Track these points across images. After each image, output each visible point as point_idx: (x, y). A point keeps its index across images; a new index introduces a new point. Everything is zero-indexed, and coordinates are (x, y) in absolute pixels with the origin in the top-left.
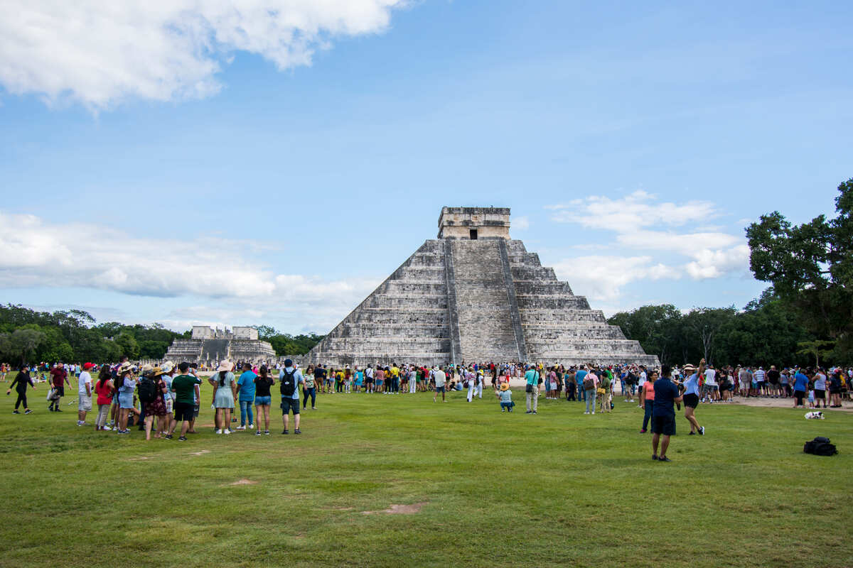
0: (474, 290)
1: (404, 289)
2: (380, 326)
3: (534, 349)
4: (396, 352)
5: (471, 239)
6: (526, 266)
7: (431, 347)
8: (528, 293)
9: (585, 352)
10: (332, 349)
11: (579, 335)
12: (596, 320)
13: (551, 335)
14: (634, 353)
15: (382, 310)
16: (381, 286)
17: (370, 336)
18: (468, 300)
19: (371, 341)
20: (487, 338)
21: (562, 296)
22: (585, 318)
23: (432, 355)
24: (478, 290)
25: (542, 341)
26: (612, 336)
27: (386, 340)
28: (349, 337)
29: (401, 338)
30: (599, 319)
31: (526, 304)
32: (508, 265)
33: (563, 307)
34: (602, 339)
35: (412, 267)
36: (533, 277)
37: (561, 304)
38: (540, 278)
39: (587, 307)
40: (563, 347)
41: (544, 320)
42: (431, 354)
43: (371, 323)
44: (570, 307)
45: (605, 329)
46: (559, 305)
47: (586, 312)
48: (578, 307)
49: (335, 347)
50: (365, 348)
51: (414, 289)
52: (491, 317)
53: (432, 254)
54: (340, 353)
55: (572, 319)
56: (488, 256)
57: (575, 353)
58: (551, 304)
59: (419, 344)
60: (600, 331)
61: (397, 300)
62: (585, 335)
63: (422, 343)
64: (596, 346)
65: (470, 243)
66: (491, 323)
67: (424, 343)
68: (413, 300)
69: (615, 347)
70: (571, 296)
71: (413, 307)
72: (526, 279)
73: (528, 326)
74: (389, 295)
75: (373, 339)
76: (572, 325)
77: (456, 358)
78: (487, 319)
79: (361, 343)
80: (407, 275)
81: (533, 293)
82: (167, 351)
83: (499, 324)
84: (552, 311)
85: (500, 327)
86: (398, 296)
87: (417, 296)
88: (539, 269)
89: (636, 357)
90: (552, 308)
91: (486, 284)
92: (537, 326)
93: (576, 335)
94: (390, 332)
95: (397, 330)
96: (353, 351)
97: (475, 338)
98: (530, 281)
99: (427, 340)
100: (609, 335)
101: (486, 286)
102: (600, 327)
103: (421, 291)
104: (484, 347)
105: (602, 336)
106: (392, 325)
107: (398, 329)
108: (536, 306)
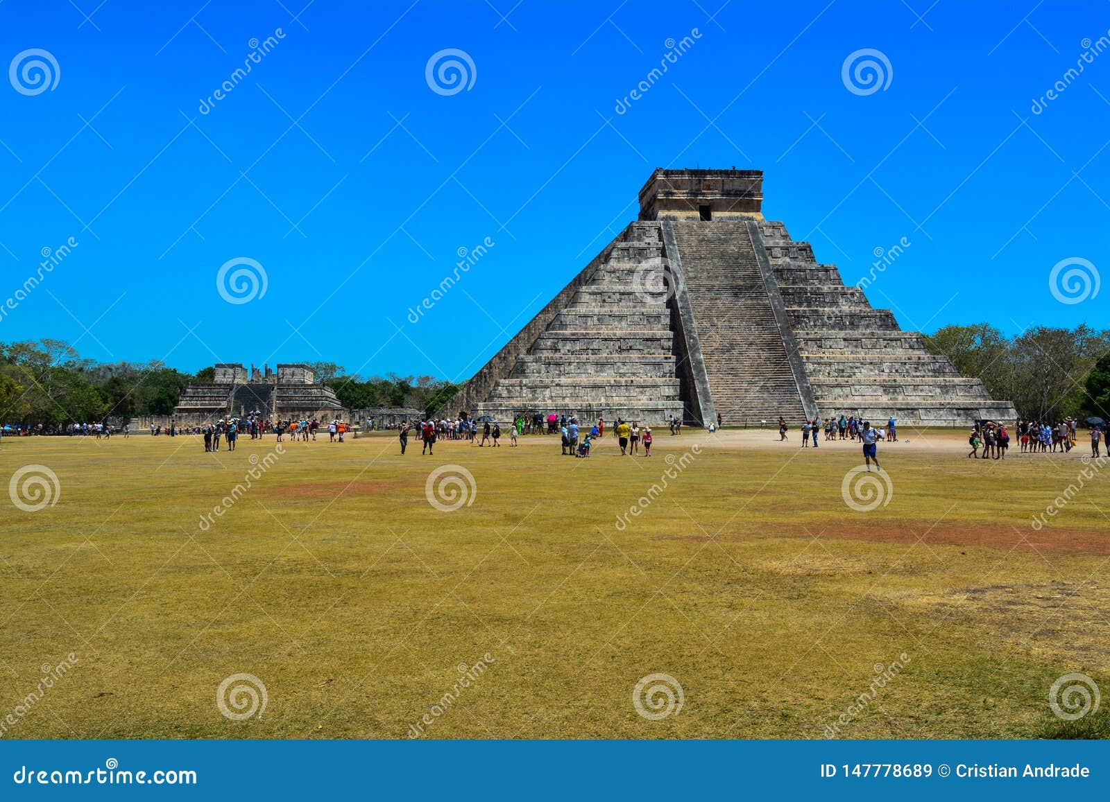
0: (718, 301)
1: (604, 301)
2: (573, 358)
3: (819, 393)
4: (603, 401)
5: (702, 220)
6: (792, 263)
7: (656, 392)
8: (800, 304)
9: (900, 398)
10: (500, 396)
11: (887, 371)
12: (911, 347)
13: (843, 371)
14: (976, 397)
15: (573, 334)
16: (558, 296)
17: (559, 375)
18: (710, 317)
19: (562, 383)
20: (748, 378)
21: (855, 309)
22: (894, 343)
23: (660, 404)
24: (725, 301)
25: (831, 381)
26: (938, 372)
27: (584, 380)
28: (526, 377)
29: (607, 376)
30: (916, 346)
31: (799, 323)
32: (767, 261)
33: (858, 327)
34: (924, 377)
35: (613, 264)
36: (805, 280)
37: (854, 320)
38: (816, 282)
39: (895, 326)
40: (864, 390)
41: (831, 347)
42: (660, 402)
43: (558, 355)
44: (868, 326)
45: (926, 360)
46: (852, 324)
47: (894, 334)
48: (881, 326)
49: (505, 394)
50: (553, 394)
51: (620, 300)
52: (751, 344)
53: (643, 245)
54: (515, 403)
55: (874, 347)
56: (733, 247)
57: (885, 400)
58: (839, 323)
59: (638, 387)
60: (919, 364)
61: (595, 318)
62: (897, 371)
63: (642, 387)
64: (916, 387)
65: (701, 227)
66: (752, 354)
67: (647, 387)
68: (621, 317)
69: (945, 388)
70: (868, 310)
71: (621, 329)
72: (794, 283)
73: (807, 358)
74: (581, 309)
75: (564, 380)
76: (873, 355)
77: (705, 409)
78: (745, 347)
79: (547, 387)
80: (607, 278)
81: (809, 306)
82: (176, 403)
83: (764, 355)
84: (842, 334)
85: (768, 359)
86: (596, 310)
87: (626, 311)
88: (814, 266)
89: (980, 404)
90: (841, 329)
91: (737, 292)
92: (821, 358)
93: (883, 371)
94: (591, 369)
95: (601, 365)
96: (535, 399)
97: (731, 376)
98: (801, 286)
99: (649, 381)
100: (934, 371)
101: (736, 295)
102: (919, 358)
103: (631, 304)
104: (746, 390)
105: (922, 373)
106: (592, 358)
107: (603, 364)
108: (815, 325)
